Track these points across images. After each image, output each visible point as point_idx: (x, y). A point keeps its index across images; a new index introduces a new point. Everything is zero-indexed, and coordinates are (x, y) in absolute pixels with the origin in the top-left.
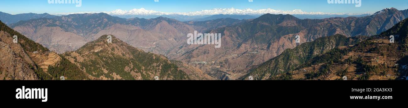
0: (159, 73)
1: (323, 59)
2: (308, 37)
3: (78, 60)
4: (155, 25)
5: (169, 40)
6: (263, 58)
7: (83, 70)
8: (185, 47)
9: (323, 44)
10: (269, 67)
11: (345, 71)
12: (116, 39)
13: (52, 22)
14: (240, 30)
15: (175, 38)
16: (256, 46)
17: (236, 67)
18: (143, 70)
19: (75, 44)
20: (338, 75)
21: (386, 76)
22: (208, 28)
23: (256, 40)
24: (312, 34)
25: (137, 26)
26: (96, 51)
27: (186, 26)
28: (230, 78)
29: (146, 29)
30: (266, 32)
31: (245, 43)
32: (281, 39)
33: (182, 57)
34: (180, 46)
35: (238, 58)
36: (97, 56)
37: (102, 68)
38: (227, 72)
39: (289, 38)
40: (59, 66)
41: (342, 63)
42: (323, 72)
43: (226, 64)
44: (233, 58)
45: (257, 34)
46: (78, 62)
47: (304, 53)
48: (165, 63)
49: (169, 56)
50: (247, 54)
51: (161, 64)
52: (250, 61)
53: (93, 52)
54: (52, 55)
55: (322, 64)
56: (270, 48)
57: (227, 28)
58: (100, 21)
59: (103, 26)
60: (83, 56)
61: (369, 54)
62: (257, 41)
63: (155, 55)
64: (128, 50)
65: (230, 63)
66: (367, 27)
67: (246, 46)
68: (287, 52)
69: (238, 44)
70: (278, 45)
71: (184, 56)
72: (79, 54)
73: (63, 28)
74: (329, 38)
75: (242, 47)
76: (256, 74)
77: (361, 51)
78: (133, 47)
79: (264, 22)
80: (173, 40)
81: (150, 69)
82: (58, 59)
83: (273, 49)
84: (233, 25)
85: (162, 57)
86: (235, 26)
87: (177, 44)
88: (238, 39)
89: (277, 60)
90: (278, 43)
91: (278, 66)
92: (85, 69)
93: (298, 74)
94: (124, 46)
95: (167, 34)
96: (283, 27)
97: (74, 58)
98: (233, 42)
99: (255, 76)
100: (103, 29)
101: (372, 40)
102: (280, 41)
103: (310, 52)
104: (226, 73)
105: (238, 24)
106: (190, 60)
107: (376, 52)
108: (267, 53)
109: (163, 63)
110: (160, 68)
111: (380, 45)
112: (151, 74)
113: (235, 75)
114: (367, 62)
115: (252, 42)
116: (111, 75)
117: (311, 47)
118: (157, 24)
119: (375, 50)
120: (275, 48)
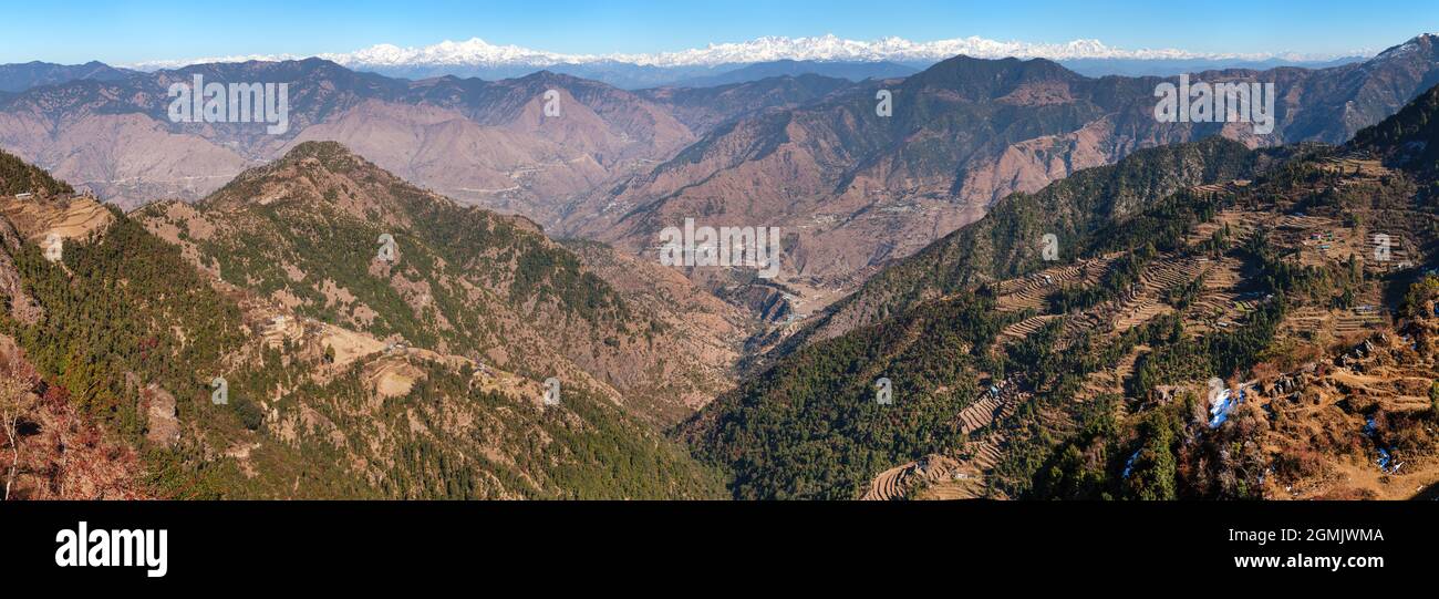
0: (508, 284)
1: (1127, 234)
2: (1115, 146)
3: (190, 235)
4: (521, 105)
5: (574, 161)
6: (934, 228)
7: (208, 266)
8: (636, 187)
9: (1153, 174)
10: (937, 266)
11: (1193, 287)
12: (351, 160)
13: (119, 95)
14: (849, 120)
15: (596, 155)
16: (909, 184)
17: (827, 267)
18: (438, 271)
19: (207, 179)
20: (1165, 300)
21: (1354, 310)
22: (727, 115)
23: (909, 161)
24: (1131, 137)
25: (449, 107)
26: (265, 201)
27: (642, 106)
28: (797, 306)
29: (487, 119)
30: (951, 130)
31: (868, 170)
32: (1006, 154)
33: (620, 226)
34: (615, 185)
35: (837, 232)
36: (268, 219)
37: (284, 262)
38: (790, 286)
39: (1039, 153)
40: (101, 243)
41: (1189, 254)
42: (1112, 288)
43: (791, 254)
44: (820, 231)
45: (915, 136)
46: (191, 240)
47: (1076, 210)
48: (530, 248)
49: (571, 223)
50: (873, 216)
51: (517, 251)
52: (883, 242)
53: (256, 205)
54: (81, 206)
55: (1115, 256)
56: (964, 192)
57: (798, 113)
58: (305, 92)
59: (317, 108)
60: (211, 219)
61: (1297, 221)
62: (914, 163)
63: (497, 218)
64: (392, 197)
65: (806, 252)
66: (1348, 107)
67: (871, 182)
68: (1011, 206)
69: (843, 175)
70: (993, 181)
71: (626, 225)
72: (198, 212)
73: (162, 119)
74: (1176, 154)
75: (853, 187)
76: (887, 293)
77: (1271, 204)
78: (415, 189)
79: (946, 91)
80: (588, 161)
81: (472, 270)
82: (102, 219)
83: (974, 197)
84: (826, 101)
85: (519, 225)
86: (831, 106)
87: (606, 176)
88: (843, 157)
89: (967, 238)
90: (994, 172)
91: (971, 262)
92: (218, 265)
93: (1020, 291)
94: (377, 184)
95: (567, 137)
96: (1016, 107)
97: (178, 225)
98: (820, 169)
99: (883, 300)
100: (318, 122)
101: (1319, 161)
102: (1003, 162)
103: (1102, 207)
104: (784, 288)
105: (844, 97)
106: (648, 240)
107: (1325, 210)
108: (952, 212)
109: (525, 248)
110: (513, 265)
111: (1345, 182)
112: (468, 285)
113: (816, 297)
114: (1284, 252)
115: (895, 167)
116: (316, 287)
117: (1106, 188)
118: (527, 100)
119: (1323, 204)
120: (981, 191)
